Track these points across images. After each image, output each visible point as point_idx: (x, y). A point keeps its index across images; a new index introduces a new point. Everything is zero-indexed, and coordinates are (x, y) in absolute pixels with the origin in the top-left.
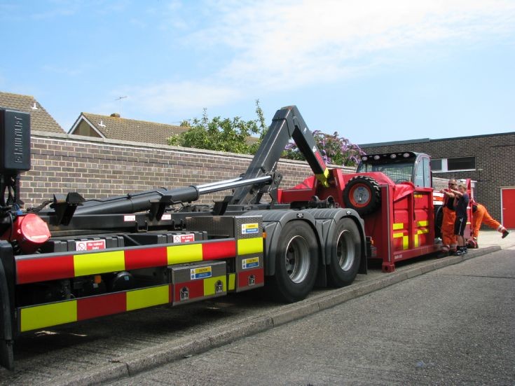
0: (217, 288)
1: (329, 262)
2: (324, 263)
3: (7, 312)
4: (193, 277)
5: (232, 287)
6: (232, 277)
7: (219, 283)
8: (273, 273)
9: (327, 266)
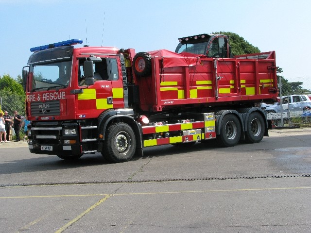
0: (198, 138)
1: (246, 130)
2: (244, 131)
3: (141, 142)
4: (189, 134)
5: (203, 138)
6: (203, 134)
7: (198, 136)
8: (219, 134)
9: (246, 132)
